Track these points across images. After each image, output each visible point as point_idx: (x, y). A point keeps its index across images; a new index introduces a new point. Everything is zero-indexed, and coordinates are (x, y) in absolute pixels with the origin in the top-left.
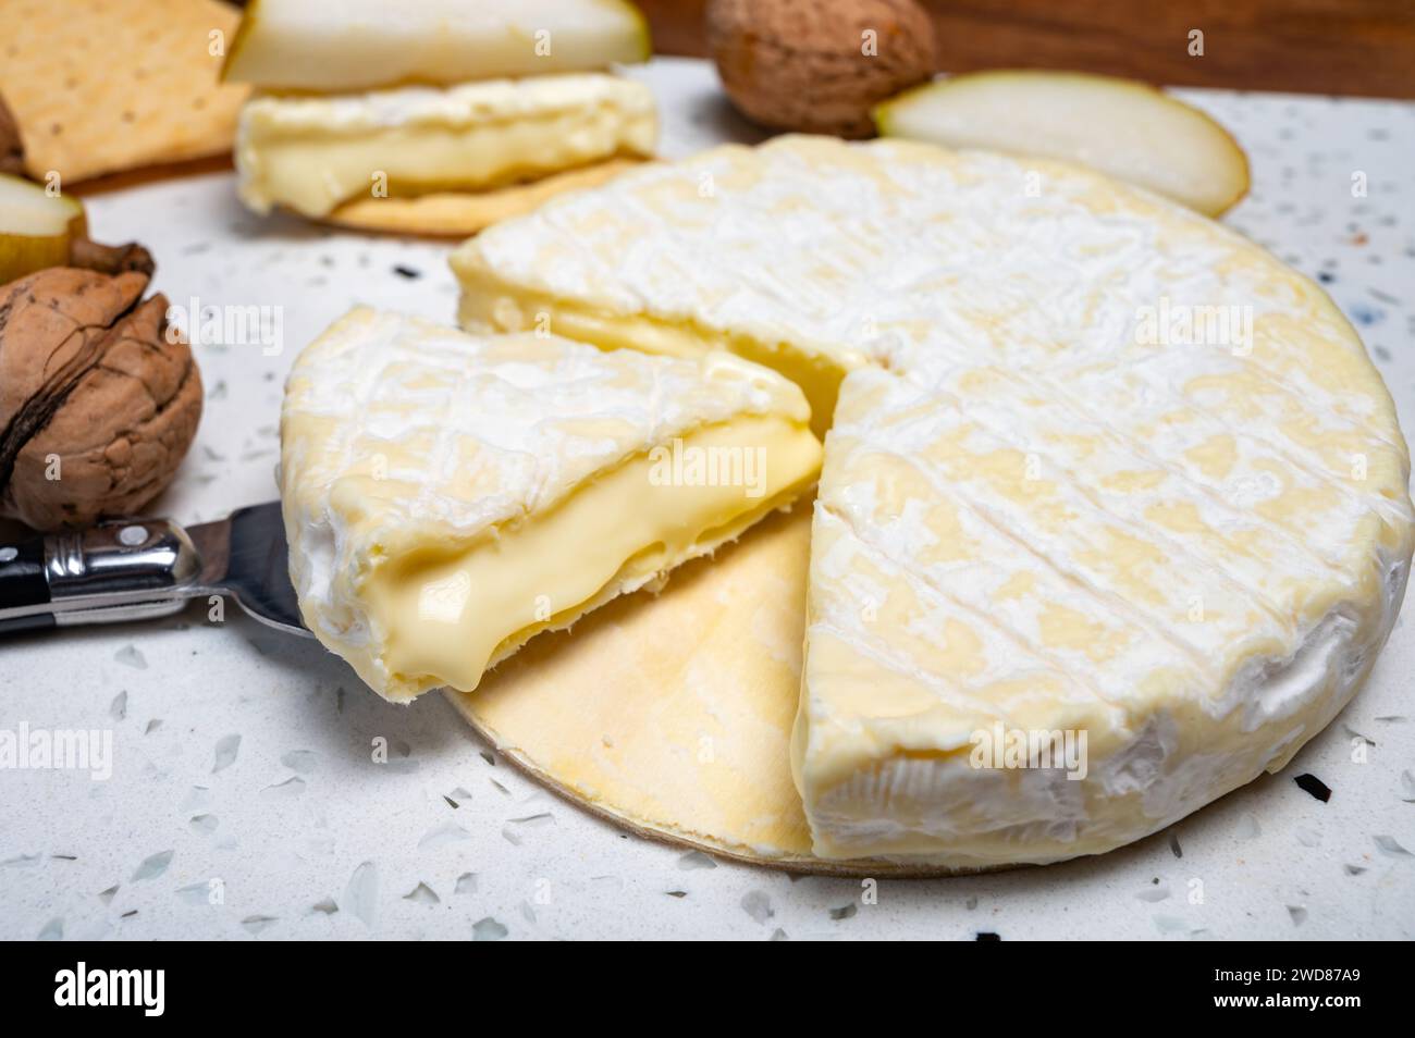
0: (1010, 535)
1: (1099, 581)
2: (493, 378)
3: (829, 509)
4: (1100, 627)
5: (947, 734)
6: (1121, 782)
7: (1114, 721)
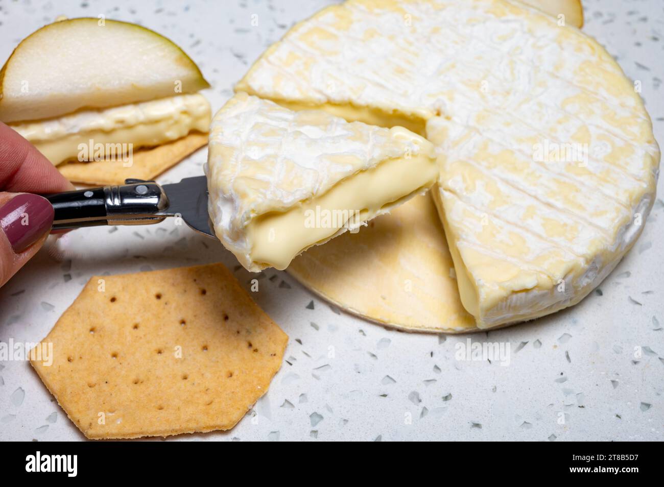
0: (518, 189)
1: (559, 204)
3: (445, 189)
4: (565, 225)
5: (529, 283)
6: (585, 282)
7: (582, 263)
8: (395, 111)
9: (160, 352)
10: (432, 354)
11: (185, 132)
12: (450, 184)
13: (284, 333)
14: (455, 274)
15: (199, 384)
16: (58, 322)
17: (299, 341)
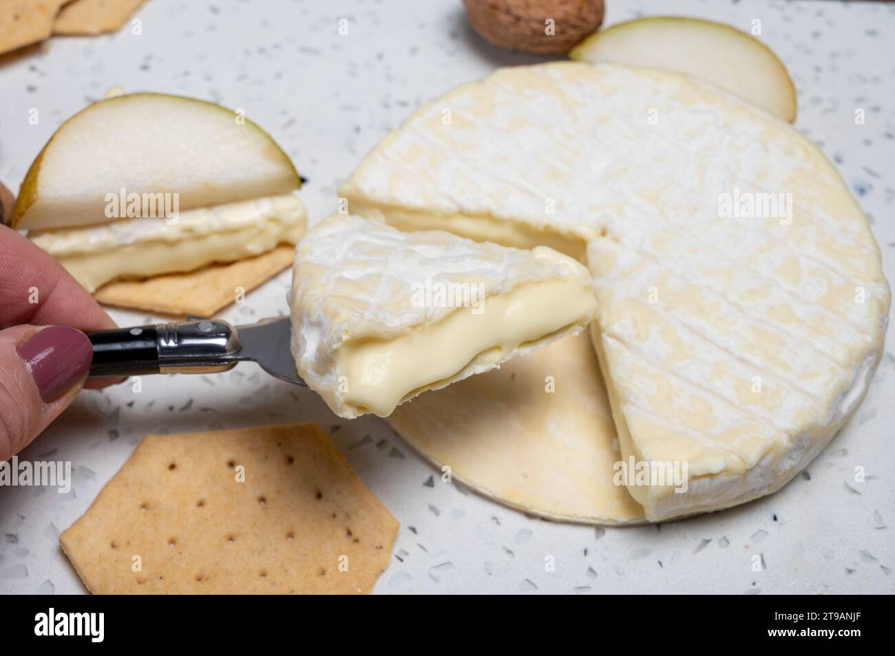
0: (705, 339)
1: (757, 361)
2: (413, 252)
3: (610, 335)
4: (765, 389)
5: (715, 465)
6: (787, 464)
7: (785, 442)
8: (547, 227)
9: (231, 539)
10: (586, 552)
11: (272, 244)
12: (616, 329)
13: (394, 519)
14: (619, 446)
15: (281, 583)
16: (101, 494)
17: (413, 530)
